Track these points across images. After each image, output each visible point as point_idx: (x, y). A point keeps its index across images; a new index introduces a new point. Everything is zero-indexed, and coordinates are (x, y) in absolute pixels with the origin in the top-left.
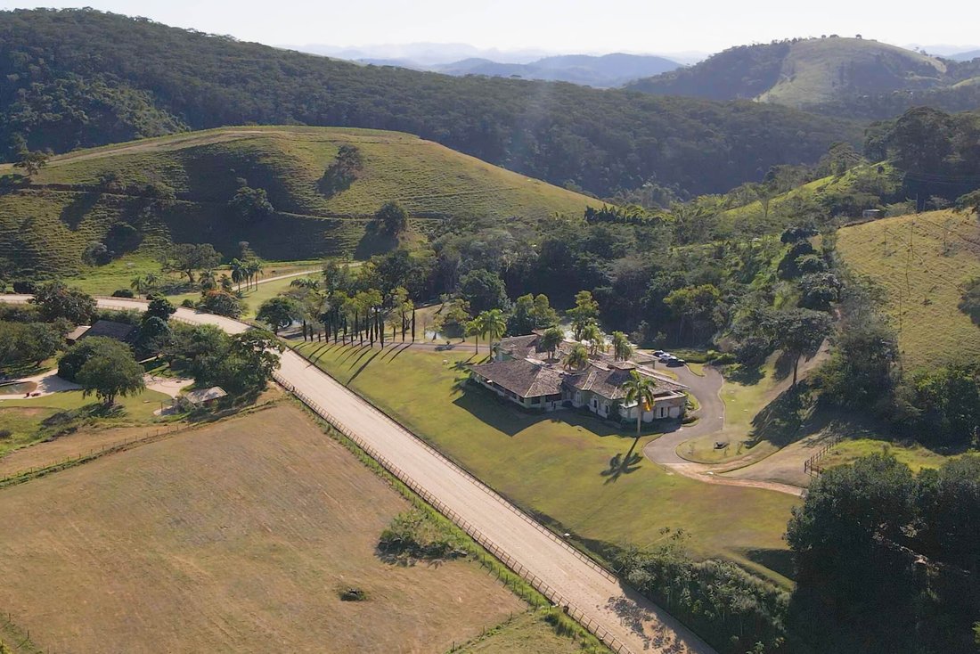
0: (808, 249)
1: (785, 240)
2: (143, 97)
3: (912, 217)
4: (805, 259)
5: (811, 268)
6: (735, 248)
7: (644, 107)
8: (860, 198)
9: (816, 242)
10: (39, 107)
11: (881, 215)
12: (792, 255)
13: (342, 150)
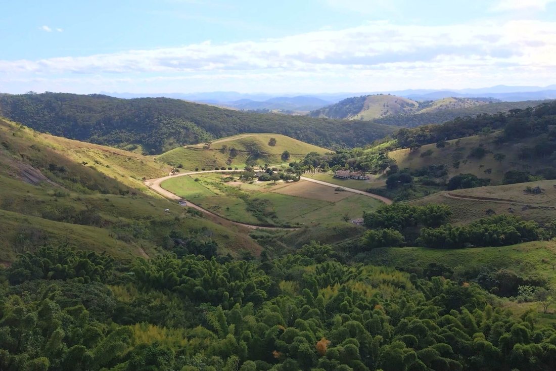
0: (384, 156)
1: (379, 154)
2: (193, 124)
3: (402, 150)
4: (383, 157)
5: (384, 158)
6: (370, 157)
7: (329, 123)
8: (392, 147)
9: (385, 155)
10: (167, 128)
11: (396, 150)
12: (381, 157)
13: (271, 139)
